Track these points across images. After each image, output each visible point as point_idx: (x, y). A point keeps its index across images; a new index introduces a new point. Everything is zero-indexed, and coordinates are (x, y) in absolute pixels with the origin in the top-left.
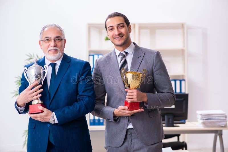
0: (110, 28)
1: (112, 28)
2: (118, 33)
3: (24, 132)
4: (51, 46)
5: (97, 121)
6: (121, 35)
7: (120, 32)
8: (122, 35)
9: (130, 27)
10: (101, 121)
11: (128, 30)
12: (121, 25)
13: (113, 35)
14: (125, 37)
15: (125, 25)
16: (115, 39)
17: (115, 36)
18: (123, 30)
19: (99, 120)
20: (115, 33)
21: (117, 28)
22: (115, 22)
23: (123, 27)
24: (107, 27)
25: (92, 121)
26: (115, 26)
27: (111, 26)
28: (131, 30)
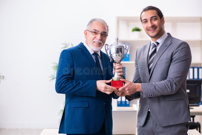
0: (144, 21)
1: (146, 21)
2: (152, 25)
3: (59, 111)
4: (97, 39)
5: (123, 103)
6: (154, 27)
7: (153, 25)
8: (156, 27)
9: (163, 19)
10: (128, 103)
11: (161, 22)
12: (154, 18)
13: (147, 28)
14: (158, 29)
15: (158, 17)
16: (149, 31)
17: (149, 28)
18: (156, 23)
19: (126, 102)
20: (148, 25)
21: (151, 20)
22: (148, 15)
23: (156, 19)
24: (142, 20)
25: (119, 103)
26: (149, 19)
27: (145, 18)
28: (164, 22)
